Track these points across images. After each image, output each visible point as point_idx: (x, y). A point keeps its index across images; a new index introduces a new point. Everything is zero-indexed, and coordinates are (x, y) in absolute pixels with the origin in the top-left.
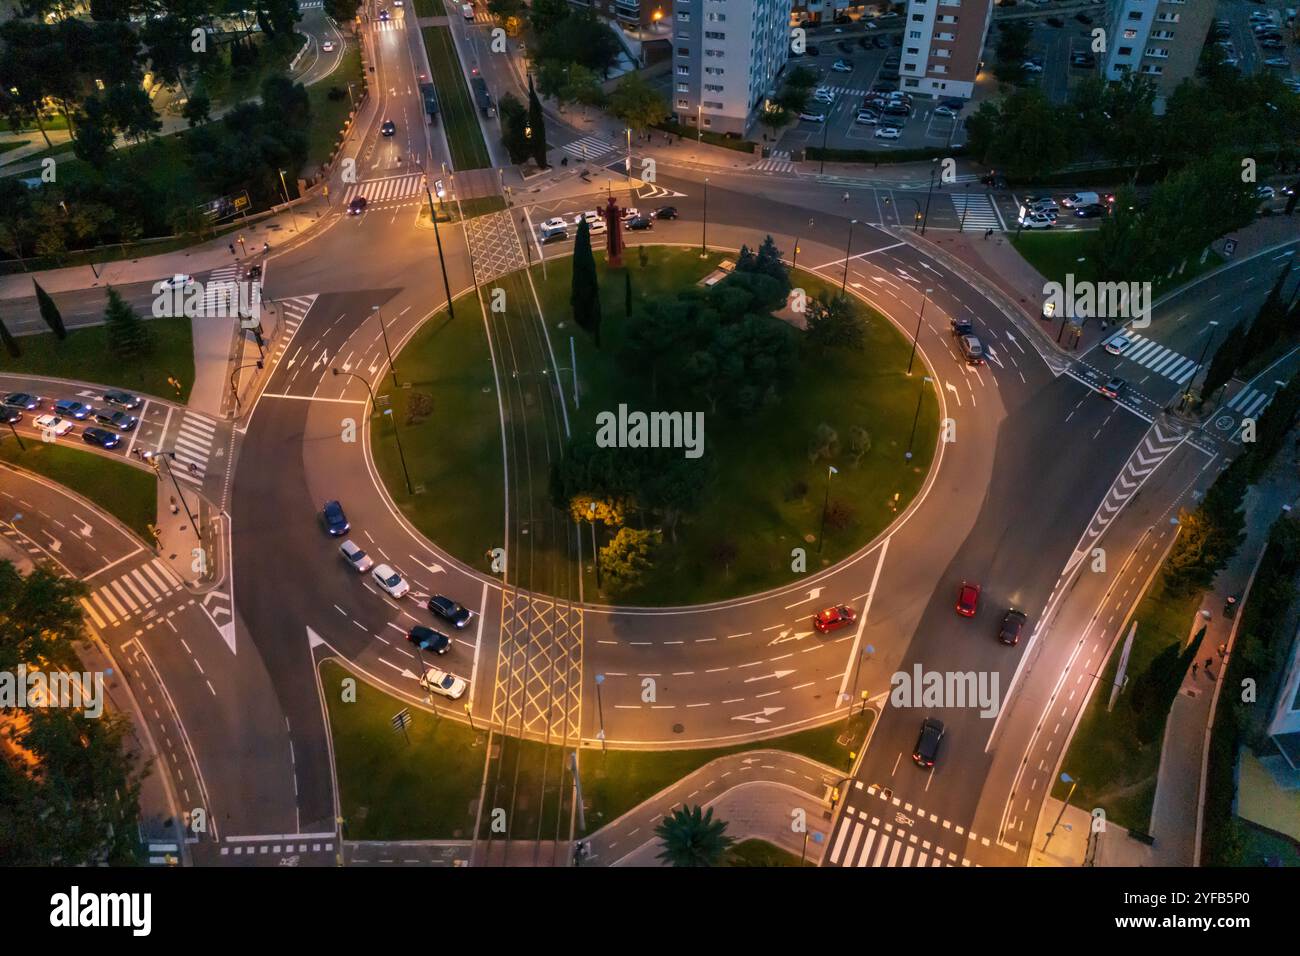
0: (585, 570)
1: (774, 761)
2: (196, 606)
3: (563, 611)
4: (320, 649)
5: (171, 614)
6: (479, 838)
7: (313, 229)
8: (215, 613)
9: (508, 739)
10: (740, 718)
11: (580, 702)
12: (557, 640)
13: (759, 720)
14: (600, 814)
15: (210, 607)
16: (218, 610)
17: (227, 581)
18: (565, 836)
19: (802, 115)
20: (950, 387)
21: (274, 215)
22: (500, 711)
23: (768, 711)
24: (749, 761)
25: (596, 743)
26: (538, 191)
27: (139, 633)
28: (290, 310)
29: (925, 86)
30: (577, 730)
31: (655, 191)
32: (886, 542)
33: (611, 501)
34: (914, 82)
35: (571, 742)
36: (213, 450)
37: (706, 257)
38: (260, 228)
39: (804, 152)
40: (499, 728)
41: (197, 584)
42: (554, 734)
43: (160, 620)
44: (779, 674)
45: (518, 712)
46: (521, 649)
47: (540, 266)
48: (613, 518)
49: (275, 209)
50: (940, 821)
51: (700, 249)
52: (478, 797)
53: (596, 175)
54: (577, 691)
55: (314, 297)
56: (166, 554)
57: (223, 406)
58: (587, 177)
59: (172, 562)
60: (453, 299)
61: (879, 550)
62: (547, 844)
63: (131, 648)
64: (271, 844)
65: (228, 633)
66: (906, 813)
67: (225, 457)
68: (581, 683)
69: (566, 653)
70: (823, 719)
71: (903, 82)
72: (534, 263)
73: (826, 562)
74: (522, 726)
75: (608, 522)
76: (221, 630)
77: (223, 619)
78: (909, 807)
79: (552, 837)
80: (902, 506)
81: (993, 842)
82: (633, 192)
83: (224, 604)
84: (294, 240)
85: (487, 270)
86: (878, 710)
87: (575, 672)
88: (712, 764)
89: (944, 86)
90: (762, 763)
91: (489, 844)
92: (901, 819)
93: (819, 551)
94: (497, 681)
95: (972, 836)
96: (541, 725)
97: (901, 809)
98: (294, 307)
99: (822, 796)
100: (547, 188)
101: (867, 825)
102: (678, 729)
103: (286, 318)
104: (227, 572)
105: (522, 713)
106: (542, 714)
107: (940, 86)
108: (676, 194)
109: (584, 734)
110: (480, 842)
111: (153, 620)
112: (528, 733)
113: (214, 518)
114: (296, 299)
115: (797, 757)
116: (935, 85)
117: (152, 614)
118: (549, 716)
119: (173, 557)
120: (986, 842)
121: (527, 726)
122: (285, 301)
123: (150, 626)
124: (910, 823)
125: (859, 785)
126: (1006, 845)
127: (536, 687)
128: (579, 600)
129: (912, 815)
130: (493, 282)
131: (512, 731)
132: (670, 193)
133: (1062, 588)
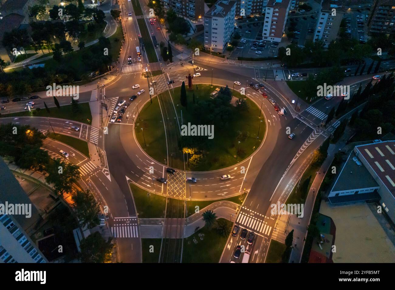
0: (185, 163)
1: (226, 203)
2: (101, 171)
3: (181, 172)
4: (129, 180)
5: (96, 173)
6: (166, 218)
7: (116, 79)
8: (105, 173)
9: (170, 199)
10: (219, 194)
11: (185, 191)
12: (180, 178)
13: (223, 195)
14: (190, 213)
15: (104, 171)
16: (106, 172)
17: (107, 166)
18: (183, 217)
19: (237, 47)
20: (269, 121)
21: (105, 75)
22: (168, 193)
23: (225, 193)
24: (221, 203)
25: (189, 199)
26: (170, 69)
27: (90, 177)
28: (112, 101)
29: (269, 39)
30: (185, 197)
31: (200, 69)
32: (252, 157)
33: (191, 149)
34: (266, 38)
35: (184, 199)
36: (99, 136)
37: (212, 87)
38: (102, 79)
39: (237, 58)
40: (169, 196)
41: (100, 167)
42: (180, 198)
43: (94, 174)
44: (227, 185)
45: (172, 193)
46: (172, 180)
47: (172, 89)
48: (192, 152)
49: (105, 74)
50: (259, 214)
51: (211, 85)
52: (165, 210)
53: (185, 64)
54: (185, 189)
55: (118, 98)
56: (92, 160)
57: (100, 125)
58: (182, 65)
59: (94, 162)
60: (152, 98)
61: (250, 158)
62: (180, 219)
63: (88, 180)
64: (124, 219)
65: (109, 177)
66: (253, 213)
67: (102, 138)
68: (185, 187)
69: (182, 181)
70: (236, 194)
71: (263, 38)
72: (171, 88)
73: (238, 162)
74: (173, 196)
75: (191, 153)
76: (107, 176)
77: (107, 174)
78: (253, 212)
79: (181, 218)
80: (256, 149)
81: (270, 218)
82: (194, 69)
83: (107, 171)
84: (111, 83)
85: (159, 90)
86: (248, 193)
87: (184, 185)
88: (213, 203)
89: (274, 39)
90: (223, 203)
91: (168, 219)
92: (251, 214)
93: (237, 159)
94: (168, 187)
95: (266, 217)
96: (177, 196)
97: (252, 212)
98: (113, 100)
99: (236, 209)
100: (173, 68)
101: (244, 215)
102: (206, 197)
103: (112, 103)
104: (106, 164)
105: (173, 193)
106: (177, 194)
107: (273, 39)
108: (205, 70)
109: (186, 198)
110: (166, 219)
111: (92, 174)
112: (174, 197)
113: (102, 152)
114: (113, 98)
115: (231, 202)
116: (272, 39)
117: (92, 173)
118: (179, 194)
119: (94, 161)
120: (268, 218)
121: (174, 196)
122: (111, 99)
123: (92, 176)
124: (253, 215)
125: (243, 208)
126: (272, 219)
127: (176, 188)
128: (184, 170)
129: (254, 213)
130: (161, 94)
131: (172, 197)
132: (204, 69)
133: (289, 167)
